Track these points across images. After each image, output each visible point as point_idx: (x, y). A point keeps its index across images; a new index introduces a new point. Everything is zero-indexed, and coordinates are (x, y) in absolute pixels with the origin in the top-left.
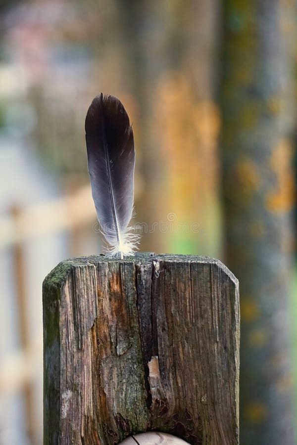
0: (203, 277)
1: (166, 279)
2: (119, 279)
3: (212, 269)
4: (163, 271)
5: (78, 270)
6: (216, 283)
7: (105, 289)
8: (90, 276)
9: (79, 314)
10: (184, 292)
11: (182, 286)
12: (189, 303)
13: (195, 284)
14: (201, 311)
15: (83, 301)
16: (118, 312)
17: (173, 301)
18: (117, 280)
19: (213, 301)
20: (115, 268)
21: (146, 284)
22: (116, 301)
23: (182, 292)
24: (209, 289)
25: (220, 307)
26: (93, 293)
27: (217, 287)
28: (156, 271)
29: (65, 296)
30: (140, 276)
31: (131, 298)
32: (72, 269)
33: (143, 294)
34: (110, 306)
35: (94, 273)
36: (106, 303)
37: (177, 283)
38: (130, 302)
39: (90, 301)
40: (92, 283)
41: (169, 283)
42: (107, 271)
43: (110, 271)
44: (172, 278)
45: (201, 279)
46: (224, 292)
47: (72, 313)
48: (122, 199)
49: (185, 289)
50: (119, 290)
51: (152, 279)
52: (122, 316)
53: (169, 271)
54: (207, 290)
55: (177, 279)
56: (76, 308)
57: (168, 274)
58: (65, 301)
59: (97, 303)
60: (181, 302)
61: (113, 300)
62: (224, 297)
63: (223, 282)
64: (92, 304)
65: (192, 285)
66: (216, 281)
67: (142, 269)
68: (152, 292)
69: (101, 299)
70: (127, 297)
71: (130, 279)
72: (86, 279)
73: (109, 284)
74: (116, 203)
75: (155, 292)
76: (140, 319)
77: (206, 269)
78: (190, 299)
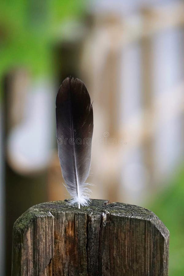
0: (139, 230)
1: (111, 228)
2: (73, 226)
3: (147, 225)
4: (109, 222)
5: (39, 220)
6: (149, 236)
7: (61, 233)
8: (49, 224)
9: (37, 255)
10: (124, 241)
11: (123, 235)
12: (128, 250)
13: (133, 235)
14: (136, 257)
15: (41, 245)
16: (71, 252)
17: (115, 247)
18: (72, 227)
19: (146, 250)
20: (71, 217)
21: (95, 231)
22: (70, 244)
23: (122, 240)
24: (144, 240)
25: (151, 255)
26: (50, 238)
27: (150, 239)
28: (104, 221)
29: (27, 240)
30: (91, 225)
31: (82, 242)
32: (34, 218)
33: (92, 239)
34: (65, 247)
35: (53, 222)
36: (62, 245)
37: (119, 233)
38: (81, 245)
39: (48, 245)
40: (50, 230)
41: (113, 232)
42: (64, 219)
43: (66, 219)
44: (115, 228)
45: (137, 232)
46: (155, 243)
47: (32, 254)
48: (82, 160)
49: (125, 238)
50: (73, 235)
51: (100, 226)
52: (75, 256)
53: (113, 222)
54: (142, 241)
55: (119, 230)
56: (35, 249)
57: (112, 225)
58: (27, 245)
59: (54, 246)
60: (122, 248)
61: (68, 242)
62: (155, 248)
63: (155, 235)
64: (49, 247)
65: (131, 236)
66: (149, 234)
67: (93, 219)
68: (100, 237)
69: (58, 241)
70: (79, 241)
71: (83, 226)
72: (46, 227)
73: (65, 230)
74: (77, 163)
75: (102, 237)
76: (89, 259)
77: (142, 224)
78: (128, 247)
